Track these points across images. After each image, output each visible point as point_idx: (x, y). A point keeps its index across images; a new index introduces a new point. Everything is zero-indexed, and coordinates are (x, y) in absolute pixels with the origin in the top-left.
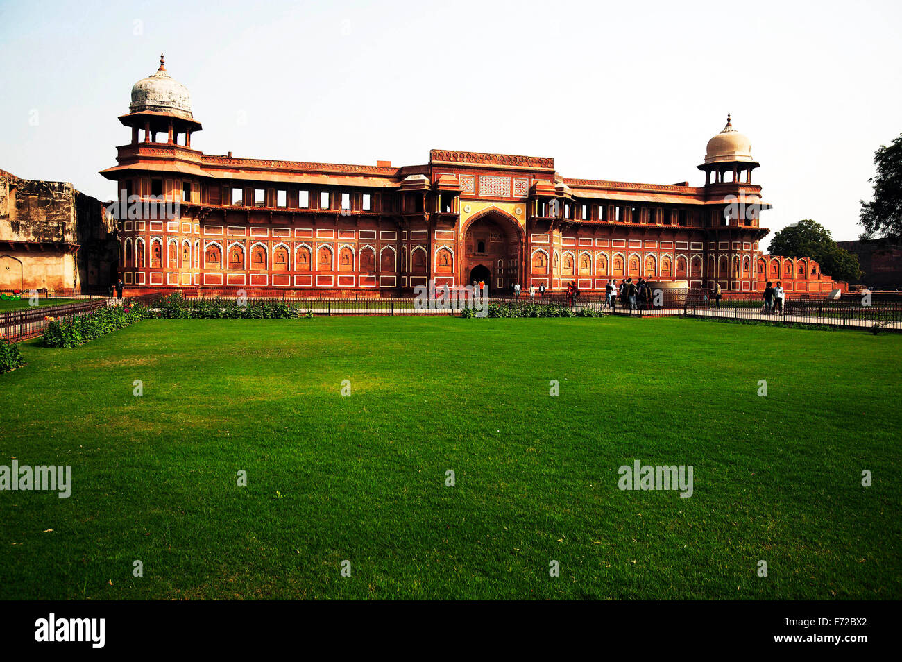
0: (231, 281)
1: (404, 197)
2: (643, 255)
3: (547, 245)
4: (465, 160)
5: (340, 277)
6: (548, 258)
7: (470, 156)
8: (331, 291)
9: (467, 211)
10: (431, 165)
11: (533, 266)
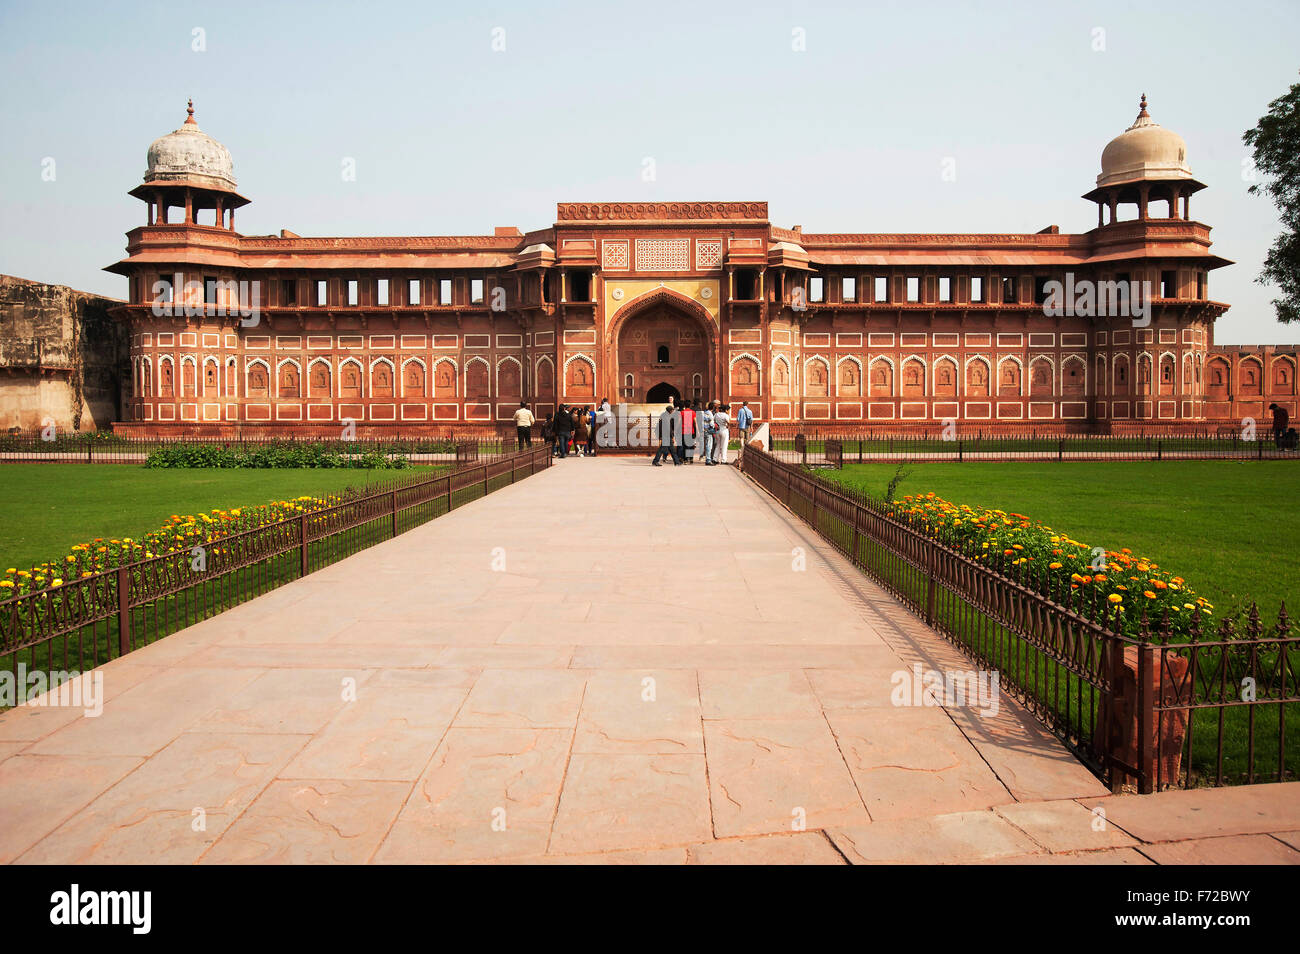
0: (282, 415)
1: (519, 280)
2: (961, 359)
3: (757, 347)
4: (611, 216)
5: (436, 407)
6: (760, 368)
7: (619, 208)
8: (422, 428)
9: (616, 298)
10: (556, 228)
11: (733, 383)
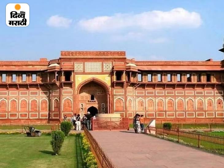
1: (48, 75)
2: (185, 98)
3: (123, 95)
4: (77, 55)
5: (20, 114)
6: (124, 102)
7: (80, 53)
8: (16, 121)
9: (79, 80)
10: (60, 59)
11: (115, 106)
